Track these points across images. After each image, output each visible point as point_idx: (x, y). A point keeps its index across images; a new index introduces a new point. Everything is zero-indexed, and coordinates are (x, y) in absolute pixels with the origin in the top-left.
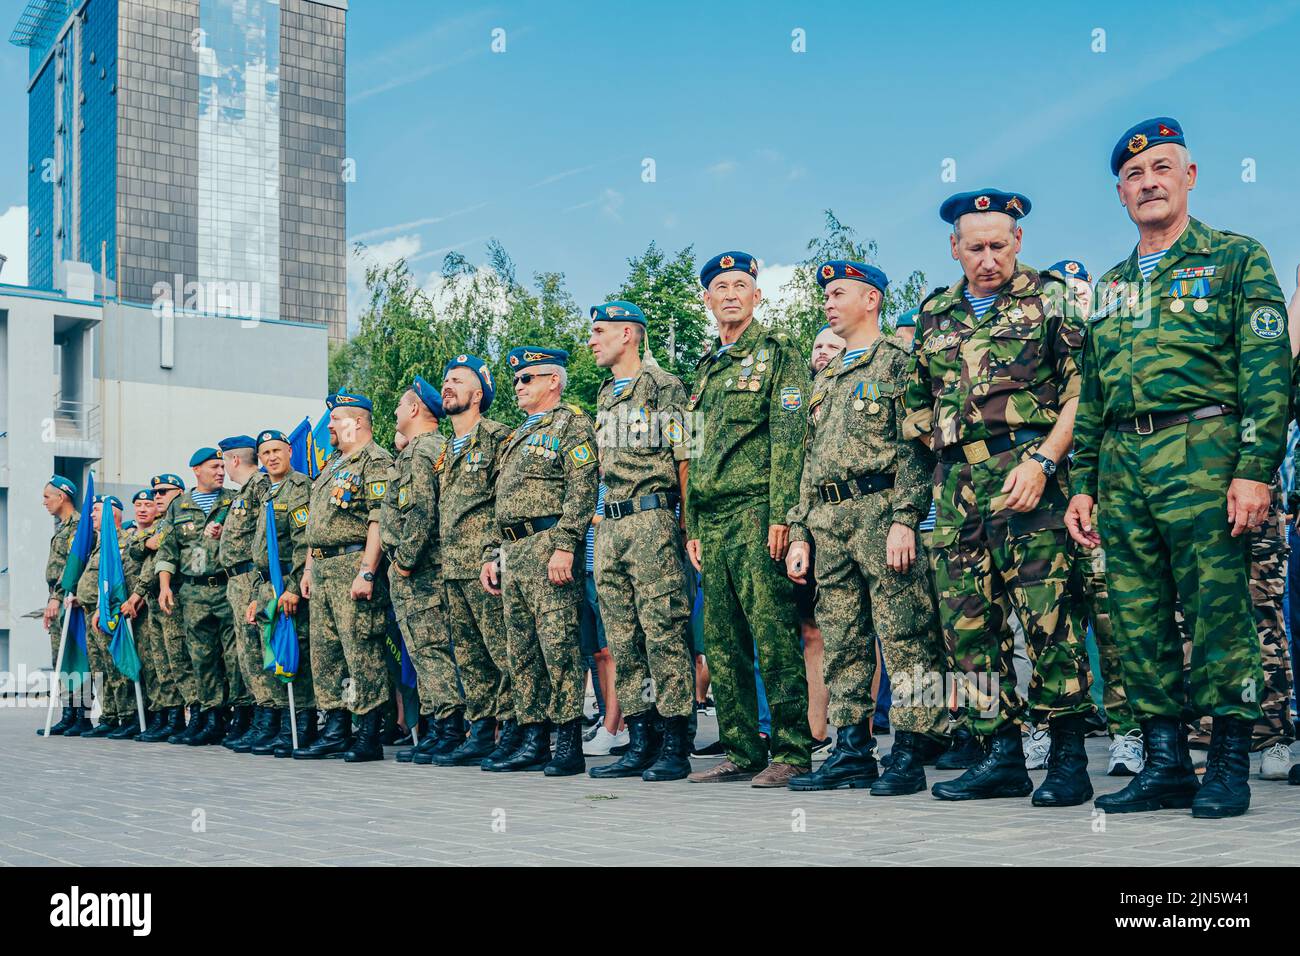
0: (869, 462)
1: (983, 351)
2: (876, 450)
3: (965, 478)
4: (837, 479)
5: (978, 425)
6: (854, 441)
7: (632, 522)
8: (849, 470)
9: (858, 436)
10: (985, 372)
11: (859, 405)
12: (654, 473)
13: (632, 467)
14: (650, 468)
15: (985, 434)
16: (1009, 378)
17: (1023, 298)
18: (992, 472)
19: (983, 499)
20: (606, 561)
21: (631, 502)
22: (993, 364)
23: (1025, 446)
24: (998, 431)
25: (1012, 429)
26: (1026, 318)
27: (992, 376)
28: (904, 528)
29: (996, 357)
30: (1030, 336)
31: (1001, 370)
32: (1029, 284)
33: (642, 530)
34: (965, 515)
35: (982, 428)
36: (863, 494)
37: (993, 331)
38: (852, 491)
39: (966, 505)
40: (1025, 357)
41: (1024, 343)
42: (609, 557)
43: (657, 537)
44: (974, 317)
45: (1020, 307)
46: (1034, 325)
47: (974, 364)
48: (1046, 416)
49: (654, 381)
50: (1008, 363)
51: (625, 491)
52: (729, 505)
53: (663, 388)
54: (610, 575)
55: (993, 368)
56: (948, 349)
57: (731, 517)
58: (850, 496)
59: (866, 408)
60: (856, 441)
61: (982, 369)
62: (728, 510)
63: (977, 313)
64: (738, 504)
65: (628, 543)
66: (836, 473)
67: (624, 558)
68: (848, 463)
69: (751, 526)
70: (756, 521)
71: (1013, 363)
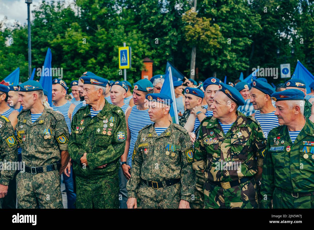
0: (171, 175)
1: (228, 148)
2: (173, 170)
3: (221, 193)
4: (158, 180)
5: (228, 177)
6: (165, 167)
7: (42, 176)
8: (164, 178)
9: (167, 165)
10: (229, 156)
11: (168, 153)
12: (52, 156)
13: (43, 153)
14: (51, 153)
15: (230, 180)
16: (238, 159)
17: (241, 128)
18: (231, 193)
19: (227, 202)
20: (26, 191)
21: (42, 168)
22: (233, 154)
23: (243, 184)
24: (235, 179)
25: (239, 178)
26: (243, 136)
27: (232, 158)
28: (187, 202)
29: (233, 151)
30: (245, 144)
31: (235, 156)
32: (243, 122)
33: (48, 180)
34: (219, 205)
35: (230, 178)
36: (167, 186)
37: (233, 141)
38: (163, 185)
39: (220, 202)
40: (244, 151)
41: (243, 146)
42: (29, 190)
43: (55, 184)
44: (223, 132)
45: (241, 131)
46: (247, 140)
47: (225, 153)
48: (250, 172)
49: (54, 117)
50: (238, 154)
51: (39, 163)
52: (96, 178)
53: (59, 121)
54: (28, 197)
55: (232, 155)
56: (214, 144)
57: (97, 182)
58: (162, 186)
59: (170, 154)
60: (166, 167)
61: (228, 155)
62: (95, 180)
63: (224, 131)
64: (101, 178)
65: (40, 185)
66: (158, 178)
67: (37, 191)
68: (164, 176)
69: (106, 188)
70: (109, 186)
71: (239, 154)
